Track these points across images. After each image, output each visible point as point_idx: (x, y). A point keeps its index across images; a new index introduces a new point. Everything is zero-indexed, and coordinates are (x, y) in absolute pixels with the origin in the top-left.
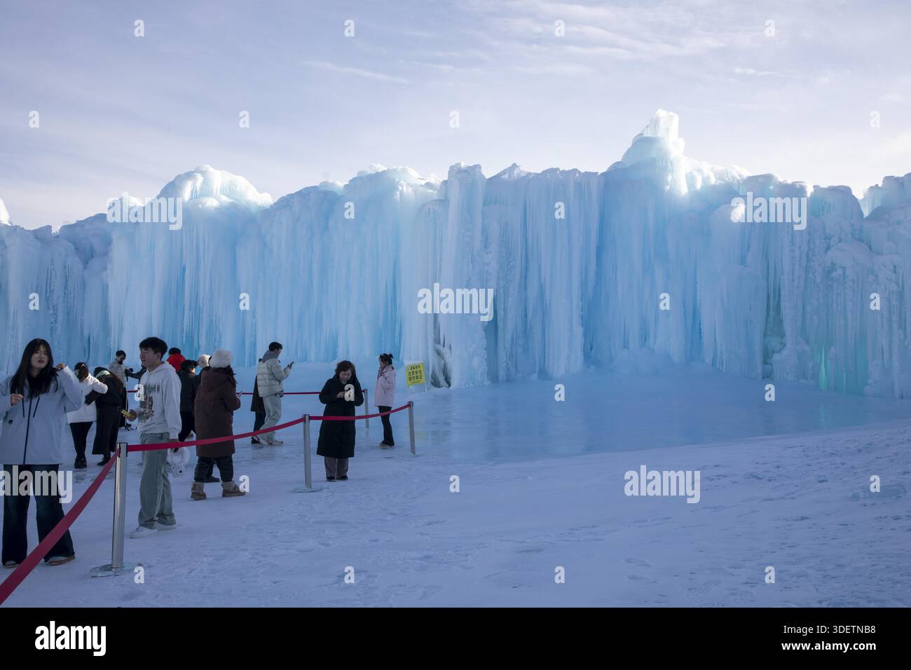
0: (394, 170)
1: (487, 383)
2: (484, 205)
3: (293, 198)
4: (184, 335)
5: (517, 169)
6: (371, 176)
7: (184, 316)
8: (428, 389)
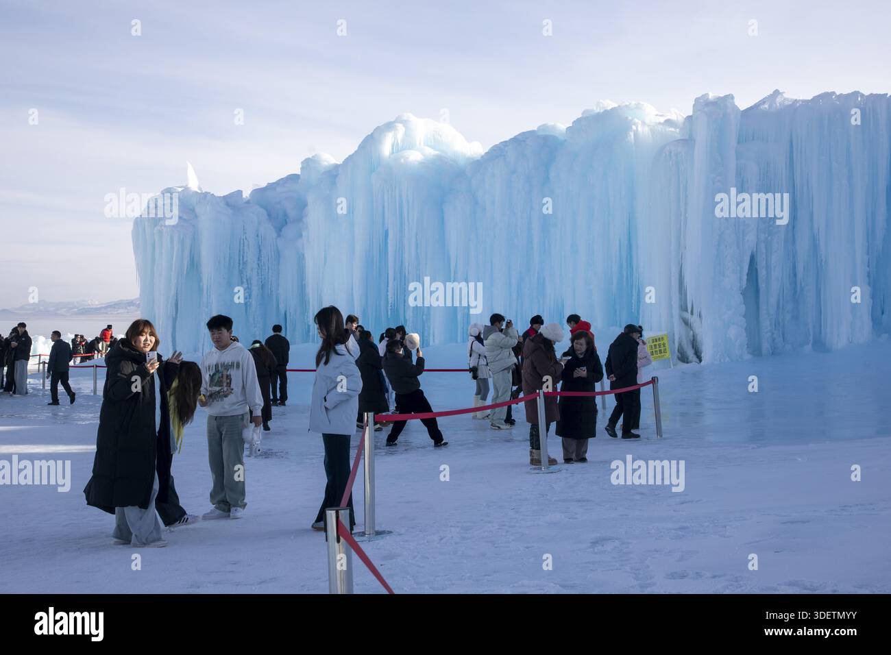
0: (626, 106)
1: (747, 357)
2: (739, 143)
3: (507, 146)
4: (389, 308)
5: (779, 96)
6: (598, 114)
7: (388, 286)
8: (674, 365)
